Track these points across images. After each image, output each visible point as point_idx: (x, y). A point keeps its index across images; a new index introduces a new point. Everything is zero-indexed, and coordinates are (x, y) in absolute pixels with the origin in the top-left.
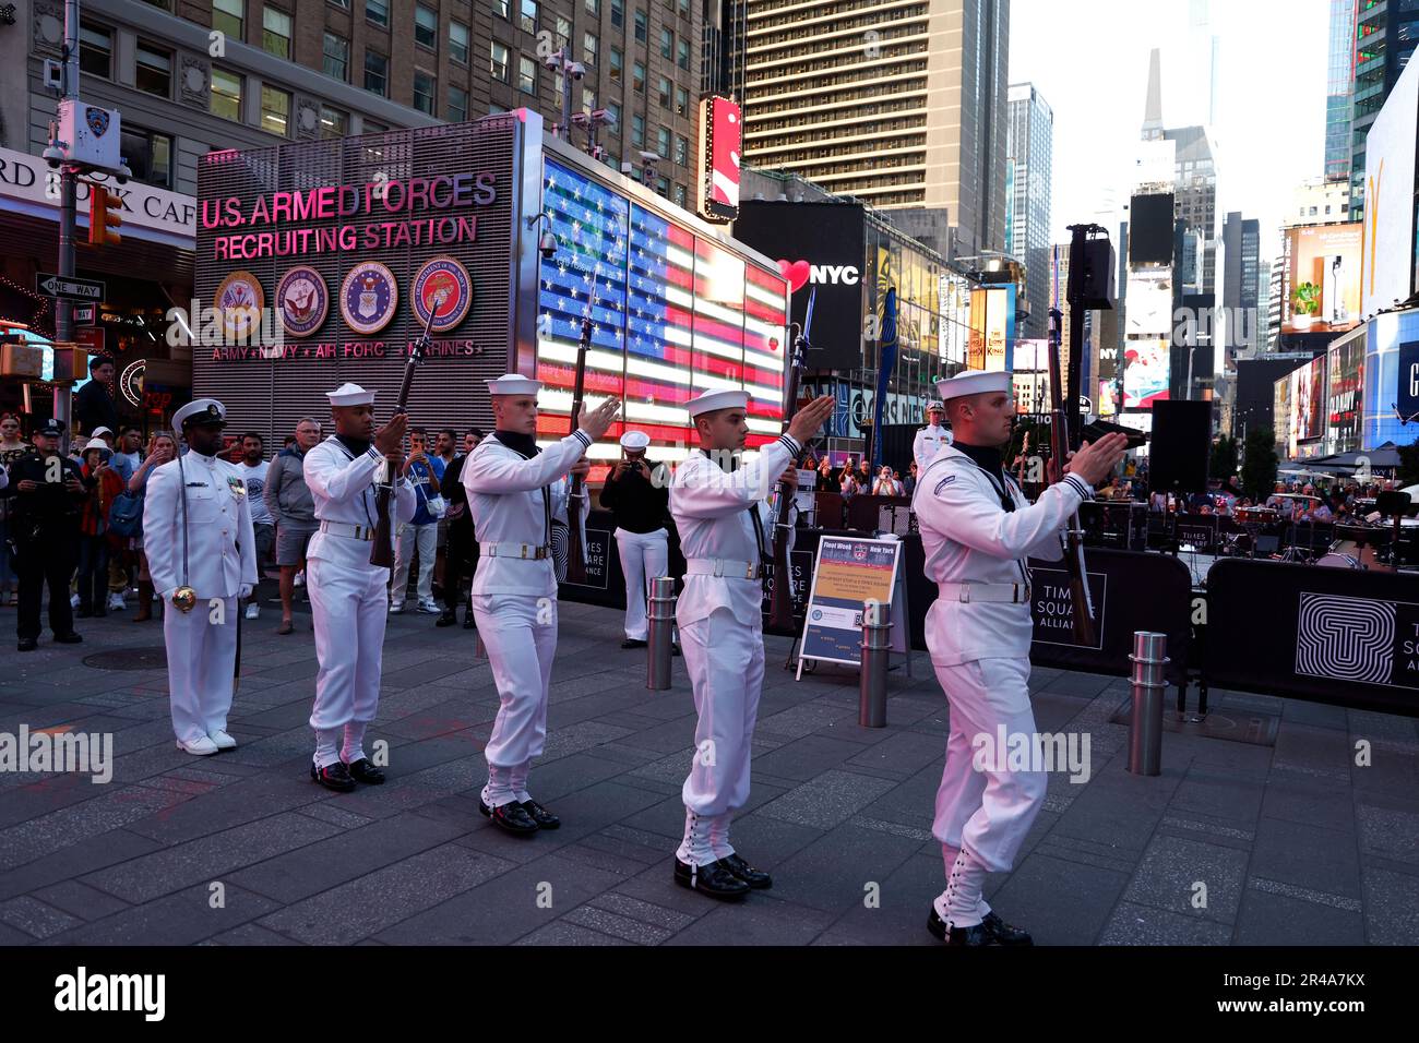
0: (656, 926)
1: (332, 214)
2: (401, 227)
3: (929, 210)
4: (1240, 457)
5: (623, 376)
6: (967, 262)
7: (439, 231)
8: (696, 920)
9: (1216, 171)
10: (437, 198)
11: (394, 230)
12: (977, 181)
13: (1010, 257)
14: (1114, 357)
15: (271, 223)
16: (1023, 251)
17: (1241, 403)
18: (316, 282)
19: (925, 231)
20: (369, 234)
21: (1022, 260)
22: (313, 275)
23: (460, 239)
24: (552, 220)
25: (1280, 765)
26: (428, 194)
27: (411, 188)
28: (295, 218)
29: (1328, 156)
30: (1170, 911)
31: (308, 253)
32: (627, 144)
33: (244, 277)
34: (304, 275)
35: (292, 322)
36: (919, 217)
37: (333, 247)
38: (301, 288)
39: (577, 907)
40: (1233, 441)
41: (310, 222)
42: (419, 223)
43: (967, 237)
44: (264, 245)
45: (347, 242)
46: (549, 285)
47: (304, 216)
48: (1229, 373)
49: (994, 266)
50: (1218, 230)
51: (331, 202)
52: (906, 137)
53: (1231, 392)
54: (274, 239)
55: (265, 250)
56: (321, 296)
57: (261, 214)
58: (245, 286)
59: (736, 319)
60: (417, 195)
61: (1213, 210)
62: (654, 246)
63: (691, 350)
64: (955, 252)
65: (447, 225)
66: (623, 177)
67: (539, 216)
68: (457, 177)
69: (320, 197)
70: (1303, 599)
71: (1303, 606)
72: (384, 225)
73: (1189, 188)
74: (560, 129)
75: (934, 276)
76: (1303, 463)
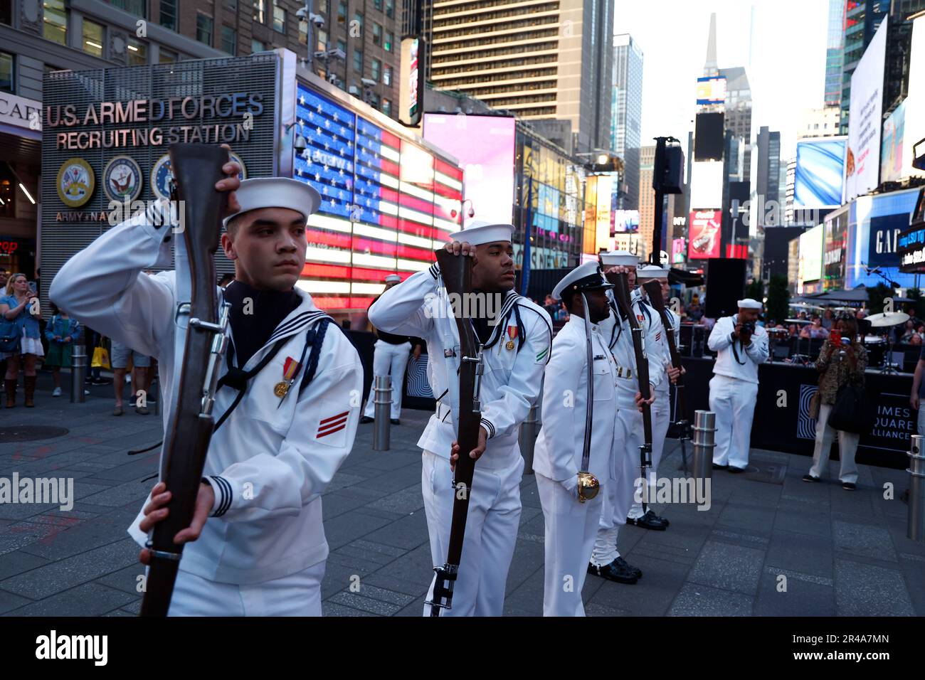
0: (390, 603)
1: (143, 119)
2: (195, 130)
3: (559, 121)
4: (766, 292)
5: (351, 235)
6: (585, 157)
7: (223, 133)
8: (416, 600)
9: (752, 98)
10: (221, 110)
11: (190, 132)
12: (592, 101)
13: (613, 153)
14: (683, 224)
15: (99, 124)
16: (623, 150)
17: (767, 255)
18: (133, 167)
19: (557, 135)
20: (172, 134)
21: (622, 156)
22: (130, 162)
23: (238, 139)
24: (303, 127)
25: (786, 497)
26: (214, 107)
27: (202, 102)
28: (117, 121)
29: (827, 90)
30: (716, 588)
31: (126, 146)
32: (350, 70)
33: (80, 163)
34: (124, 162)
35: (115, 195)
36: (552, 125)
37: (145, 142)
38: (122, 171)
39: (338, 593)
40: (761, 282)
41: (127, 124)
42: (207, 128)
43: (585, 140)
44: (94, 140)
45: (156, 140)
46: (300, 172)
47: (124, 119)
48: (760, 235)
49: (603, 160)
50: (753, 139)
51: (143, 110)
52: (544, 69)
53: (760, 247)
54: (101, 136)
55: (95, 143)
56: (137, 177)
57: (91, 117)
58: (81, 169)
59: (428, 196)
60: (206, 107)
61: (750, 124)
62: (373, 145)
63: (398, 218)
64: (576, 150)
65: (228, 129)
66: (351, 97)
67: (293, 125)
68: (236, 96)
69: (136, 106)
70: (803, 389)
71: (803, 394)
72: (183, 128)
73: (734, 109)
74: (306, 62)
75: (562, 166)
76: (806, 298)
